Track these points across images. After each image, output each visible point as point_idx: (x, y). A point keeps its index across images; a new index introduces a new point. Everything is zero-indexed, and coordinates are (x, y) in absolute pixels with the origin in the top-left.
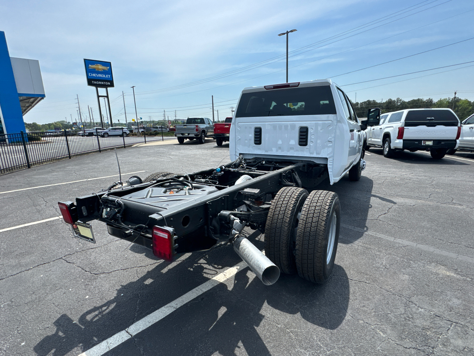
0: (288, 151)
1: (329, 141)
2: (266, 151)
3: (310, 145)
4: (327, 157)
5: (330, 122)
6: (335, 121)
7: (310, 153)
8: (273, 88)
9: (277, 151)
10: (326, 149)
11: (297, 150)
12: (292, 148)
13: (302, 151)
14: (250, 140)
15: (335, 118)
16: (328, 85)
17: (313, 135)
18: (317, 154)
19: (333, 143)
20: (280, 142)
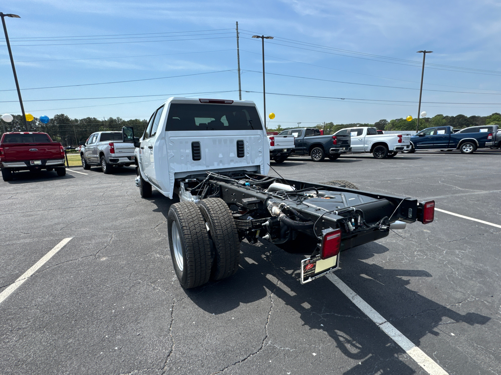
0: (229, 164)
1: (260, 152)
2: (207, 166)
3: (247, 156)
4: (260, 164)
5: (259, 136)
6: (262, 136)
7: (248, 163)
8: (208, 102)
9: (218, 165)
10: (258, 158)
11: (237, 162)
12: (232, 161)
13: (241, 162)
14: (187, 156)
15: (262, 132)
16: (254, 106)
17: (248, 148)
18: (252, 163)
19: (262, 153)
20: (221, 156)
